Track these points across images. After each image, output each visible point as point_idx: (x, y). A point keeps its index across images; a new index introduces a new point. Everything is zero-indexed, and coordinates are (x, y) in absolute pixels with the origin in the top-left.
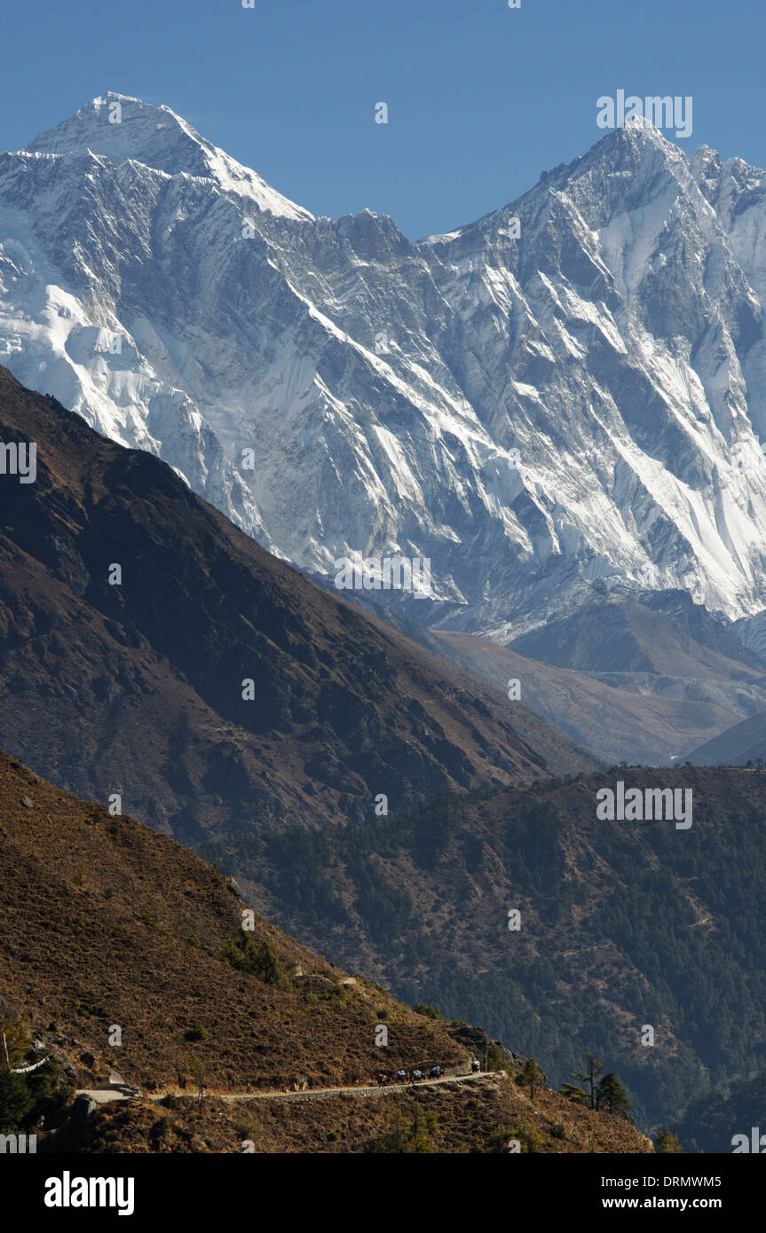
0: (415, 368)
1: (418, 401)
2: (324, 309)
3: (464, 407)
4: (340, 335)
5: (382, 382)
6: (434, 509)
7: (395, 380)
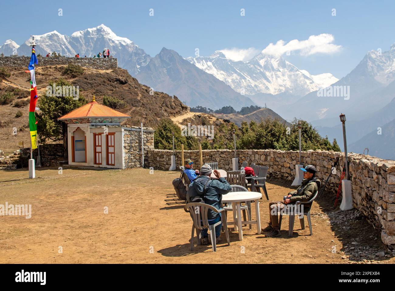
0: (245, 74)
1: (246, 77)
2: (237, 69)
3: (249, 77)
4: (239, 71)
5: (242, 75)
6: (247, 86)
7: (244, 75)
